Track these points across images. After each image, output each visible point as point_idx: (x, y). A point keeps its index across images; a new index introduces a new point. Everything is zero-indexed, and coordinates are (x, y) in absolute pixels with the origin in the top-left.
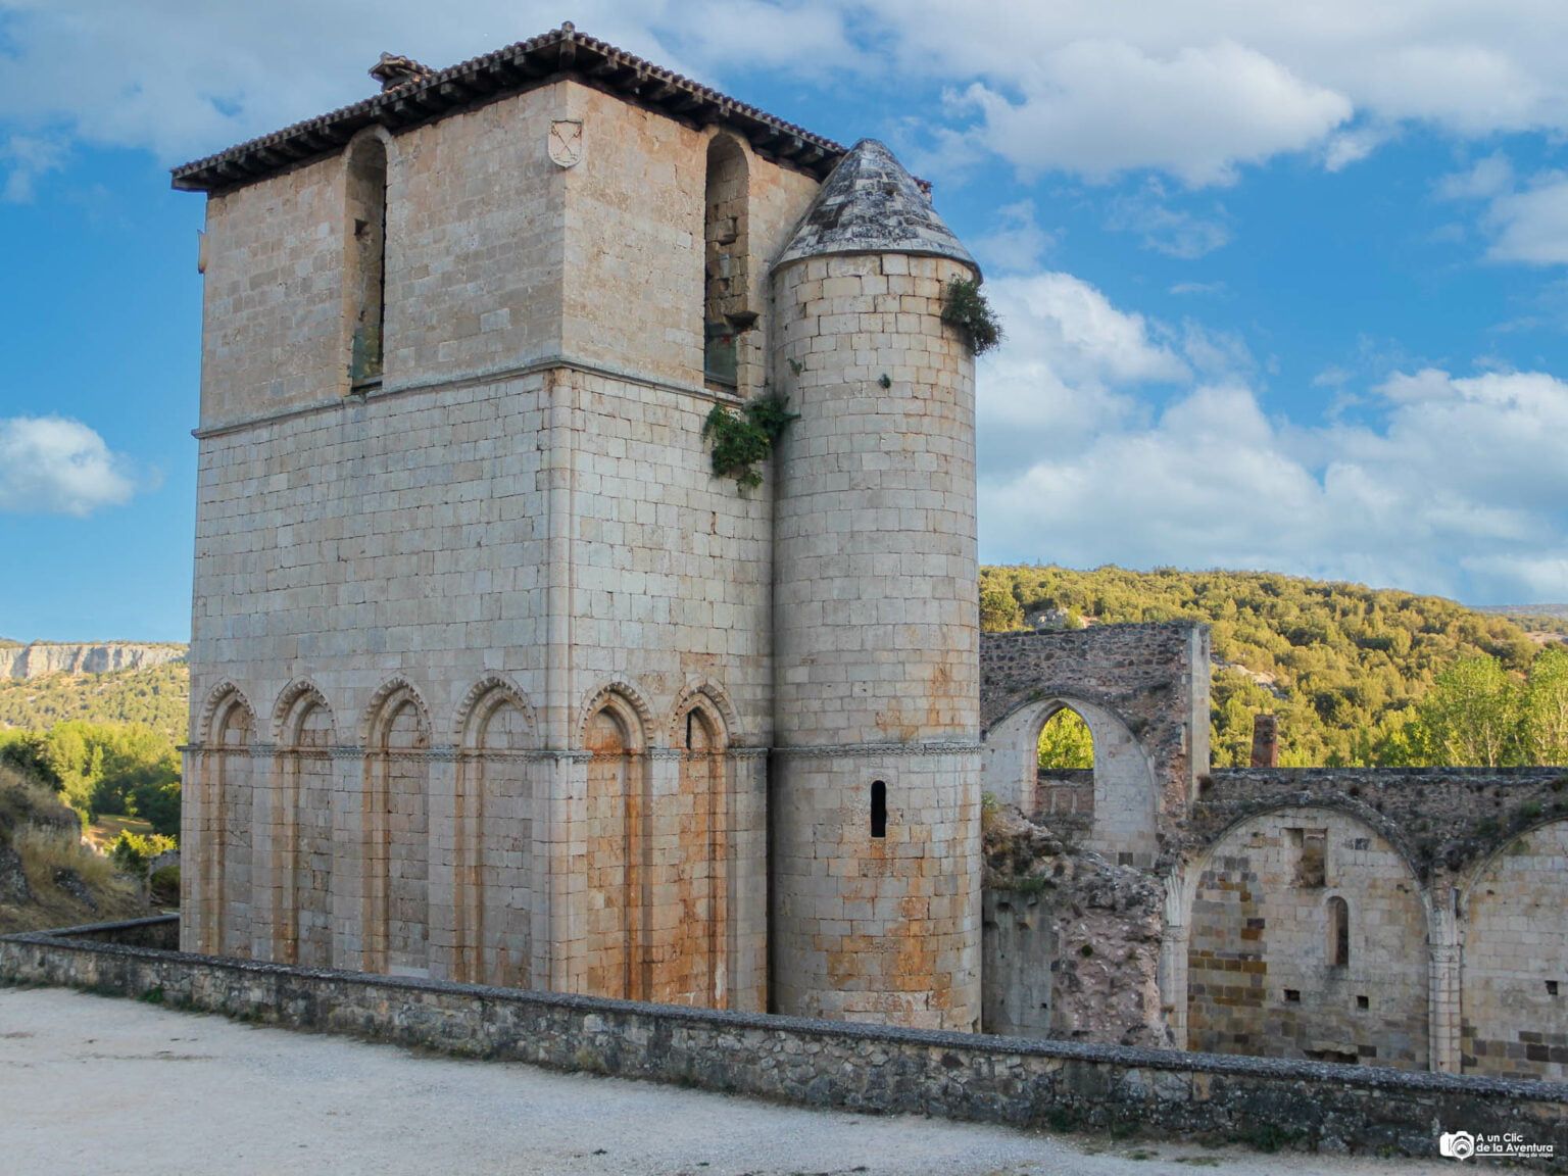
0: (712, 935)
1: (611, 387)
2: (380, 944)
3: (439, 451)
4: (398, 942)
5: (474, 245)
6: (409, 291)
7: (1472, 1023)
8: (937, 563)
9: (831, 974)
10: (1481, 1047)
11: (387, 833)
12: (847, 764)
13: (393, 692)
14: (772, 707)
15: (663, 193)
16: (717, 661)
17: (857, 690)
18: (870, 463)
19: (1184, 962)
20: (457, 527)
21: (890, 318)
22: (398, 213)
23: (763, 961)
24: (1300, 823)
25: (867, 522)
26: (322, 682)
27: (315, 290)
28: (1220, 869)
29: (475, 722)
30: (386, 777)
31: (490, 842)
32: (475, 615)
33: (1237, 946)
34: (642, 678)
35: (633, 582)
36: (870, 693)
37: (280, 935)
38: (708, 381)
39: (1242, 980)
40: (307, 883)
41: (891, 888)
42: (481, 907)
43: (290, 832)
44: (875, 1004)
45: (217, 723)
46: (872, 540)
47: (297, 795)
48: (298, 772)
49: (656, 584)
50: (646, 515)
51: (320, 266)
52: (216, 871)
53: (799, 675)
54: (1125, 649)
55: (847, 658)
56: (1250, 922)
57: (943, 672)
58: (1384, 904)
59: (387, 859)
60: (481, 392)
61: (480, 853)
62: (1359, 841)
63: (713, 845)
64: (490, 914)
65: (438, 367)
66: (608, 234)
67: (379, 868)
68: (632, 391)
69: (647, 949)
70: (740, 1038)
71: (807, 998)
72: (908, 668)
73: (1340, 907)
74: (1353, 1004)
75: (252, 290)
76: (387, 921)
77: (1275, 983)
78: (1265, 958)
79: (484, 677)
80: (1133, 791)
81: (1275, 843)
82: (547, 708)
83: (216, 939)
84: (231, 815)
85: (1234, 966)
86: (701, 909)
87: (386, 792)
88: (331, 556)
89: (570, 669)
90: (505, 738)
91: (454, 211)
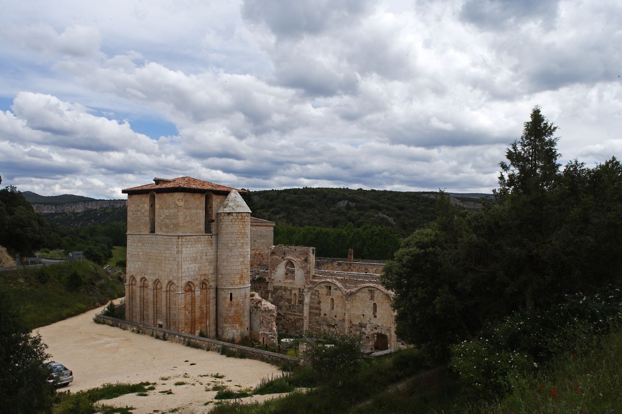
0: (207, 316)
1: (188, 237)
2: (156, 317)
3: (163, 245)
4: (158, 317)
5: (168, 214)
6: (159, 219)
7: (352, 321)
8: (241, 259)
9: (224, 321)
10: (353, 325)
11: (157, 301)
12: (226, 290)
13: (157, 280)
14: (217, 280)
15: (197, 205)
16: (207, 275)
17: (228, 279)
18: (230, 245)
19: (308, 308)
20: (166, 257)
21: (234, 223)
22: (157, 206)
23: (215, 319)
24: (327, 285)
25: (230, 254)
26: (147, 277)
27: (145, 215)
28: (314, 292)
29: (169, 286)
30: (157, 292)
31: (171, 304)
32: (168, 271)
33: (317, 305)
34: (194, 280)
35: (192, 266)
36: (230, 280)
37: (141, 315)
38: (205, 232)
39: (317, 311)
40: (145, 307)
41: (233, 309)
42: (170, 313)
43: (142, 299)
44: (231, 326)
45: (131, 281)
46: (230, 257)
47: (143, 293)
48: (143, 290)
49: (196, 265)
50: (194, 255)
51: (146, 211)
52: (131, 304)
53: (220, 276)
54: (301, 252)
55: (227, 274)
56: (319, 301)
57: (242, 276)
58: (339, 300)
59: (157, 305)
60: (169, 237)
61: (170, 305)
62: (336, 289)
63: (207, 302)
64: (171, 314)
65: (163, 232)
66: (188, 214)
67: (155, 306)
68: (192, 237)
69: (195, 319)
70: (193, 340)
71: (221, 325)
72: (236, 276)
73: (332, 300)
74: (334, 316)
75: (135, 212)
76: (157, 314)
77: (322, 313)
78: (321, 308)
79: (170, 280)
80: (301, 277)
81: (323, 288)
82: (178, 286)
83: (131, 314)
84: (133, 295)
85: (316, 309)
86: (205, 312)
87: (156, 295)
88: (148, 258)
89: (181, 280)
90: (173, 289)
91: (165, 208)
